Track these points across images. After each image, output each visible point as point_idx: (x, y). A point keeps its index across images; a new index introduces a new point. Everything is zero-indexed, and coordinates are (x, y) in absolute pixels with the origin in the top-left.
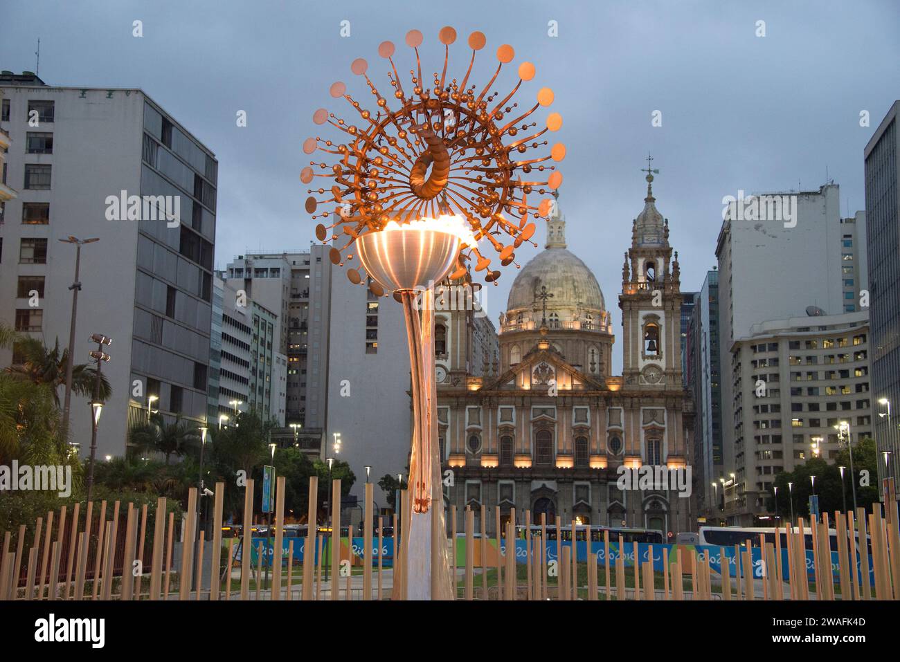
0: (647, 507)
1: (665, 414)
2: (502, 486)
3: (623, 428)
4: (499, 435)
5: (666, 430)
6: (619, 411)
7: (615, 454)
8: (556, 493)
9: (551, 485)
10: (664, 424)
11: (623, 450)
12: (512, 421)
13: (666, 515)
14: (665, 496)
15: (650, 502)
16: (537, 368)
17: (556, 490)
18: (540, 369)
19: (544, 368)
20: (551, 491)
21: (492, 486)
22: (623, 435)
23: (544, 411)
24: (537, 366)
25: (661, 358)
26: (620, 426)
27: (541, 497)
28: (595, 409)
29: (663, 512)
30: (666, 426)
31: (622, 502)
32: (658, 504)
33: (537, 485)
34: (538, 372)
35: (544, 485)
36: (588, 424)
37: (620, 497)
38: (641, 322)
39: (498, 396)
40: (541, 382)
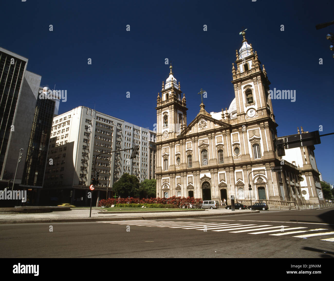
0: (256, 181)
1: (260, 131)
2: (188, 177)
3: (239, 143)
4: (187, 155)
5: (261, 139)
6: (237, 134)
7: (237, 155)
8: (211, 178)
9: (208, 175)
10: (260, 136)
11: (241, 153)
12: (191, 148)
13: (266, 185)
14: (265, 174)
15: (257, 178)
16: (200, 123)
17: (210, 177)
18: (201, 123)
19: (202, 122)
20: (208, 178)
21: (185, 177)
22: (240, 146)
23: (203, 141)
24: (200, 122)
25: (254, 104)
26: (238, 141)
27: (204, 181)
28: (225, 135)
29: (264, 183)
30: (261, 137)
31: (242, 180)
32: (261, 178)
33: (202, 175)
34: (200, 125)
35: (205, 175)
36: (223, 143)
37: (241, 177)
38: (243, 90)
39: (186, 138)
40: (202, 128)
